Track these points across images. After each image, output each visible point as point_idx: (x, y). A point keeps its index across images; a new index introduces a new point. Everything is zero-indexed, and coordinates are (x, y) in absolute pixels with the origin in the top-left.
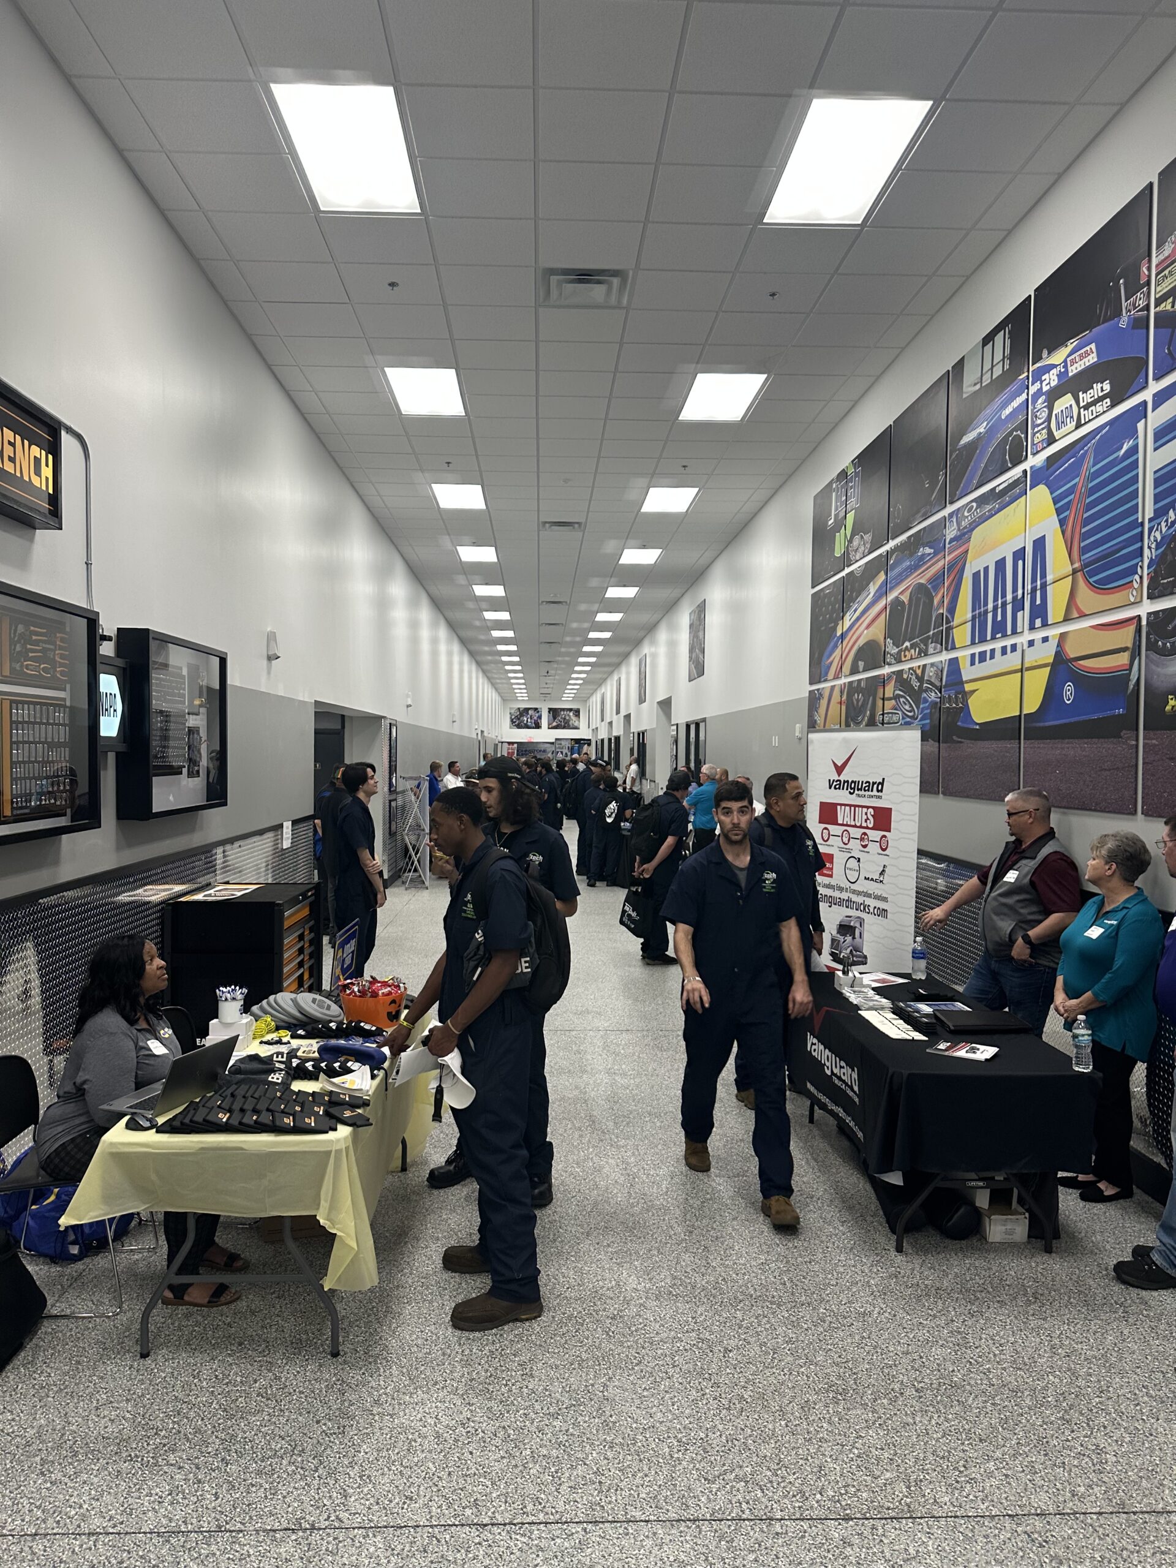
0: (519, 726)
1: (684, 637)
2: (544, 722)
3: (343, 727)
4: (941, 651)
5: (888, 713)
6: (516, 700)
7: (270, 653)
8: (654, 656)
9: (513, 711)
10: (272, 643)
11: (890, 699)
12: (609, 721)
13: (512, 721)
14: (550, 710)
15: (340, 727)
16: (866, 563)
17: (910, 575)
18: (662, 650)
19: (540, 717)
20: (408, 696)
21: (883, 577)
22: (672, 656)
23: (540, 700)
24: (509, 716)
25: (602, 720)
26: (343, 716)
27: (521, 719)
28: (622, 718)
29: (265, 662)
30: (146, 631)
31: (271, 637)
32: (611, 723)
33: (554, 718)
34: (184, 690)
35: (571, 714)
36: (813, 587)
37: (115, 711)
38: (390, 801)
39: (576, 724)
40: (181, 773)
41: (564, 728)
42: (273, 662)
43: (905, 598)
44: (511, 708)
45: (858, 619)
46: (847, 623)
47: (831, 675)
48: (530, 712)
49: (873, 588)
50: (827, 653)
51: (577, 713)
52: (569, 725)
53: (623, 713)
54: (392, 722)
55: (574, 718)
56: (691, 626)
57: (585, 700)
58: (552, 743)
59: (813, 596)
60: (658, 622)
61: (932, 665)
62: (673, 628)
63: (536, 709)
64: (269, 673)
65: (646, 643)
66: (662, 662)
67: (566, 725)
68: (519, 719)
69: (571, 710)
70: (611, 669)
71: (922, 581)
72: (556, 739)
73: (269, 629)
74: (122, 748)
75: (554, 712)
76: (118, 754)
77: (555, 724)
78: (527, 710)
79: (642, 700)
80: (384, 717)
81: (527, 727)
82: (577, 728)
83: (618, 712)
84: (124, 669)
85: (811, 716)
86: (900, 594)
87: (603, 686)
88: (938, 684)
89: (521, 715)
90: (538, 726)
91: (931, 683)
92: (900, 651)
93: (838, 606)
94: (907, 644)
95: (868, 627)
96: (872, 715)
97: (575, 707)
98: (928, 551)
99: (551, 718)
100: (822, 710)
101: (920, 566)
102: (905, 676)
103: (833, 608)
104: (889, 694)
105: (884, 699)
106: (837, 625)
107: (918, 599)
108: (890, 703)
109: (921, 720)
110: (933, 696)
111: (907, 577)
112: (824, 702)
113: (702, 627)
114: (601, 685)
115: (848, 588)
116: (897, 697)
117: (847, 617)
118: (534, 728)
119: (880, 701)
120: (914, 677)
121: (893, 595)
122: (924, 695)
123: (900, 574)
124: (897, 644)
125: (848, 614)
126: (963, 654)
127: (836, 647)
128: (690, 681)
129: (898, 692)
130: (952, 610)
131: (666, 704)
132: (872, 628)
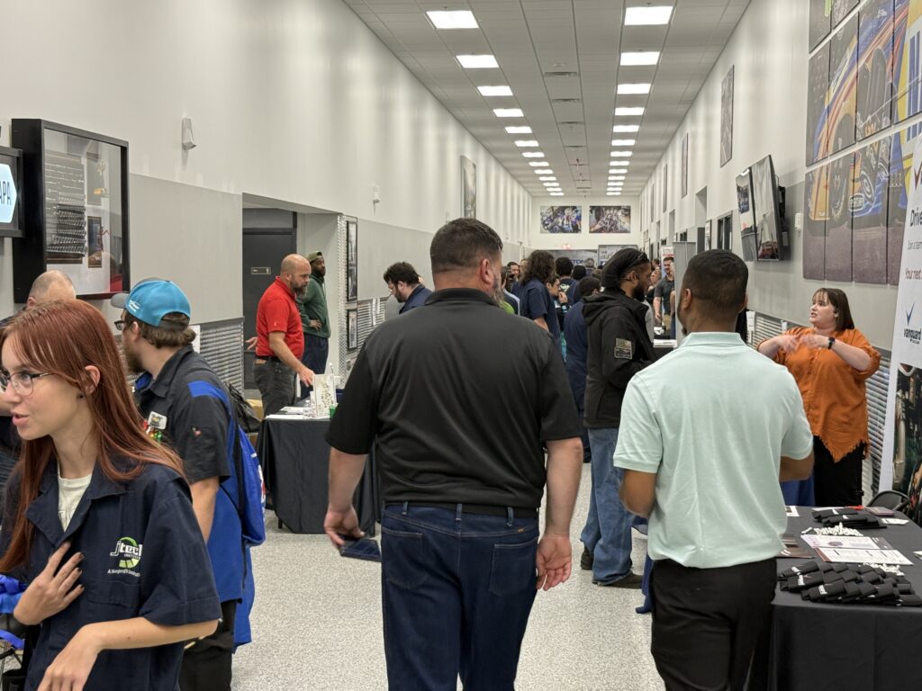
0: (552, 230)
1: (717, 111)
2: (585, 225)
3: (295, 226)
4: (890, 126)
5: (857, 196)
6: (547, 196)
7: (185, 142)
8: (695, 135)
9: (544, 211)
10: (188, 131)
11: (858, 180)
12: (657, 221)
13: (544, 224)
14: (593, 208)
15: (291, 226)
16: (845, 26)
17: (873, 40)
18: (701, 128)
19: (579, 218)
20: (375, 189)
21: (856, 42)
22: (708, 136)
23: (579, 196)
24: (539, 217)
25: (652, 221)
26: (295, 214)
27: (556, 220)
28: (668, 215)
29: (179, 151)
30: (39, 121)
31: (186, 125)
32: (659, 223)
33: (598, 219)
34: (83, 179)
35: (620, 213)
36: (811, 52)
37: (9, 198)
38: (348, 311)
39: (626, 226)
40: (81, 262)
41: (610, 231)
42: (190, 151)
43: (869, 66)
44: (542, 208)
45: (839, 90)
46: (832, 95)
47: (820, 157)
48: (566, 211)
49: (849, 54)
50: (818, 130)
51: (627, 211)
52: (616, 228)
53: (669, 210)
54: (350, 220)
55: (623, 219)
56: (723, 97)
57: (638, 196)
58: (595, 251)
59: (812, 60)
60: (698, 94)
61: (884, 140)
62: (709, 102)
63: (574, 208)
64: (185, 161)
65: (688, 120)
66: (701, 142)
67: (612, 228)
68: (552, 221)
69: (619, 208)
70: (658, 154)
71: (880, 47)
72: (600, 246)
73: (184, 116)
74: (19, 234)
75: (598, 211)
76: (14, 240)
77: (598, 227)
78: (562, 209)
79: (684, 194)
80: (341, 214)
81: (563, 230)
82: (626, 231)
83: (665, 210)
84: (18, 158)
85: (806, 204)
86: (867, 61)
87: (653, 178)
88: (888, 163)
89: (556, 215)
90: (576, 229)
91: (883, 162)
92: (865, 125)
93: (826, 74)
94: (869, 118)
95: (845, 100)
96: (846, 199)
97: (624, 204)
98: (884, 13)
99: (594, 218)
100: (814, 196)
101: (880, 29)
102: (867, 154)
103: (823, 77)
104: (857, 176)
105: (854, 181)
106: (825, 96)
107: (877, 68)
108: (858, 185)
109: (877, 202)
110: (883, 175)
111: (871, 41)
112: (815, 186)
113: (731, 100)
114: (651, 175)
115: (833, 53)
116: (863, 177)
117: (832, 88)
118: (571, 232)
119: (851, 183)
120: (872, 155)
121: (862, 62)
122: (879, 175)
123: (866, 40)
124: (864, 119)
125: (832, 84)
126: (903, 128)
127: (824, 122)
128: (722, 166)
129: (863, 172)
130: (897, 80)
131: (703, 195)
132: (846, 102)
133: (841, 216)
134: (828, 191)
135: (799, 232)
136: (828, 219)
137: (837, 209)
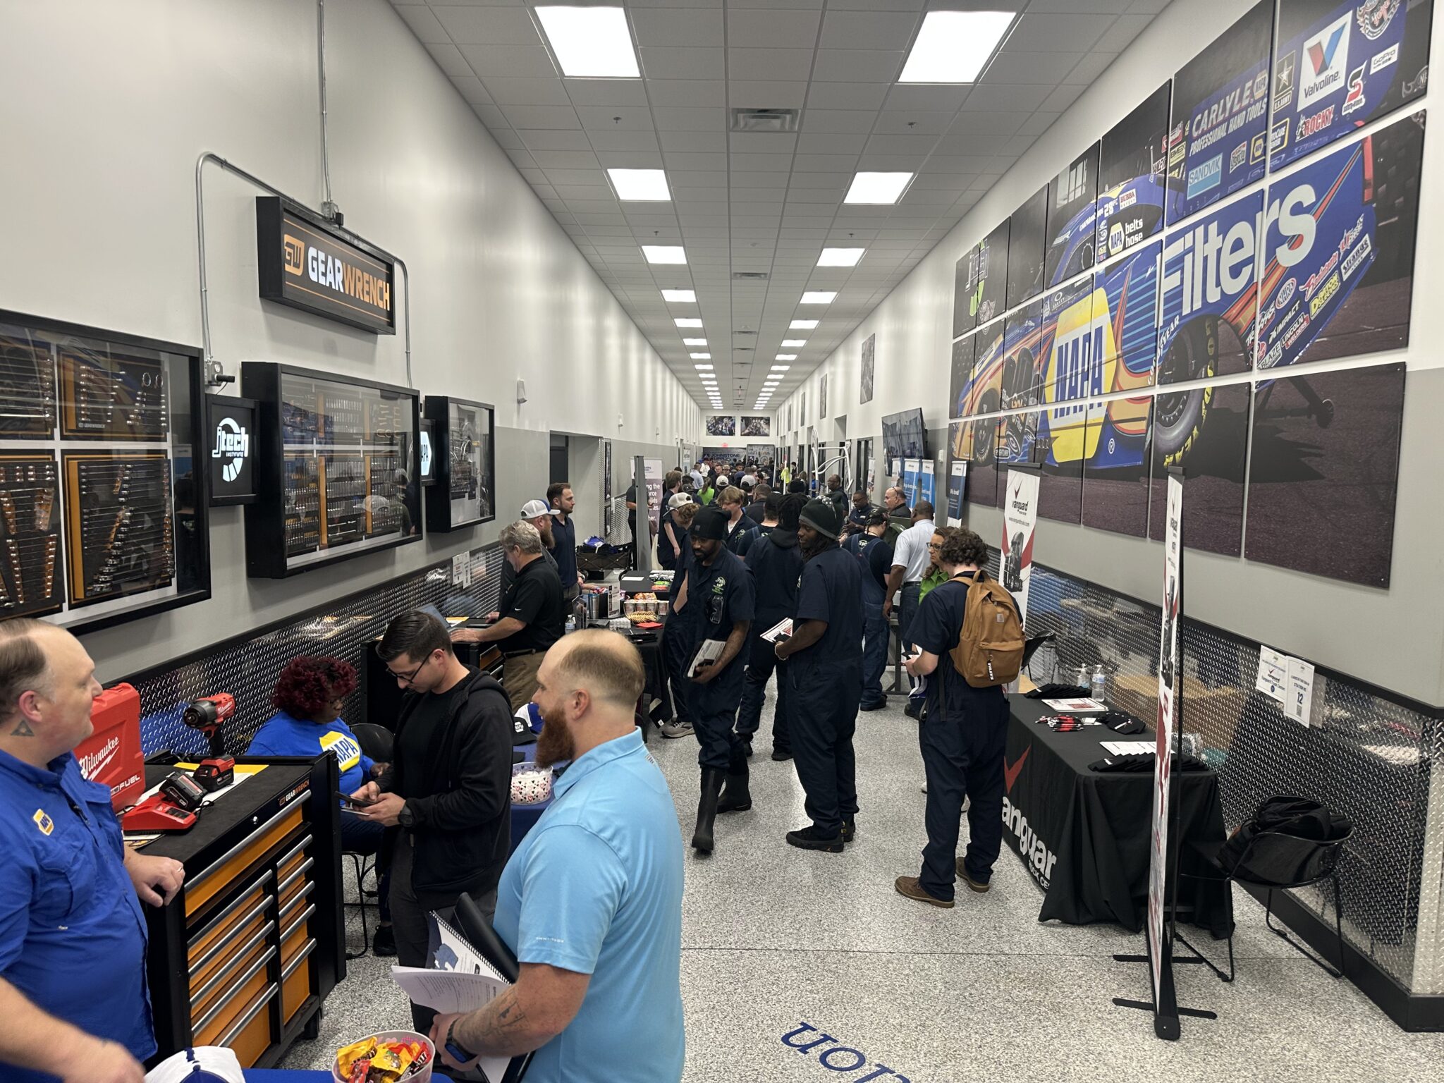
0: (715, 433)
1: (858, 362)
2: (738, 429)
3: (567, 445)
4: (1037, 404)
5: (1002, 448)
6: (712, 409)
7: (519, 399)
8: (833, 374)
9: (709, 419)
10: (521, 390)
11: (1003, 437)
12: (795, 430)
13: (709, 428)
14: (743, 418)
15: (564, 445)
16: (991, 325)
18: (839, 370)
19: (734, 425)
20: (620, 417)
21: (1002, 339)
22: (848, 375)
23: (734, 410)
24: (706, 424)
25: (789, 430)
26: (568, 438)
27: (718, 426)
28: (806, 429)
29: (516, 404)
30: (446, 398)
31: (520, 386)
32: (796, 432)
33: (747, 425)
35: (762, 422)
36: (954, 338)
37: (428, 457)
39: (766, 431)
40: (464, 497)
41: (755, 435)
42: (522, 405)
43: (1015, 358)
44: (707, 417)
45: (984, 370)
46: (977, 373)
47: (964, 413)
48: (725, 420)
49: (995, 346)
50: (962, 395)
51: (767, 421)
52: (760, 433)
53: (807, 425)
54: (607, 441)
55: (764, 426)
56: (863, 354)
57: (775, 411)
58: (745, 449)
59: (955, 345)
60: (837, 347)
61: (1031, 414)
62: (849, 352)
63: (730, 418)
64: (519, 414)
65: (827, 364)
66: (840, 380)
67: (757, 433)
68: (715, 427)
69: (762, 418)
70: (797, 385)
71: (1027, 347)
72: (749, 445)
73: (519, 379)
74: (432, 482)
75: (747, 421)
76: (430, 487)
77: (747, 431)
78: (722, 418)
79: (822, 416)
80: (601, 438)
81: (722, 434)
82: (767, 435)
83: (803, 424)
85: (950, 445)
86: (1013, 354)
87: (790, 398)
88: (1034, 430)
89: (717, 423)
90: (732, 433)
91: (1030, 429)
92: (1011, 400)
93: (971, 357)
94: (1016, 395)
95: (990, 378)
96: (991, 449)
97: (765, 415)
98: (1031, 324)
99: (744, 425)
100: (958, 441)
101: (1026, 335)
102: (1013, 421)
103: (968, 358)
104: (1003, 434)
105: (999, 437)
106: (970, 372)
107: (1024, 361)
108: (1003, 441)
109: (1022, 456)
110: (1031, 438)
111: (1018, 342)
112: (959, 434)
113: (871, 357)
114: (788, 397)
115: (978, 343)
116: (1007, 436)
117: (977, 367)
118: (727, 435)
119: (997, 439)
120: (1019, 422)
121: (1007, 355)
122: (1025, 437)
123: (1013, 339)
124: (1009, 394)
125: (978, 365)
126: (1050, 409)
127: (968, 390)
128: (861, 403)
129: (1008, 432)
130: (1045, 373)
131: (842, 421)
132: (993, 379)
133: (986, 460)
134: (973, 440)
135: (942, 463)
136: (972, 459)
137: (983, 454)
